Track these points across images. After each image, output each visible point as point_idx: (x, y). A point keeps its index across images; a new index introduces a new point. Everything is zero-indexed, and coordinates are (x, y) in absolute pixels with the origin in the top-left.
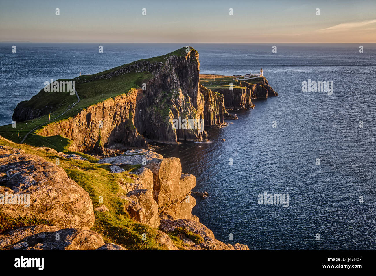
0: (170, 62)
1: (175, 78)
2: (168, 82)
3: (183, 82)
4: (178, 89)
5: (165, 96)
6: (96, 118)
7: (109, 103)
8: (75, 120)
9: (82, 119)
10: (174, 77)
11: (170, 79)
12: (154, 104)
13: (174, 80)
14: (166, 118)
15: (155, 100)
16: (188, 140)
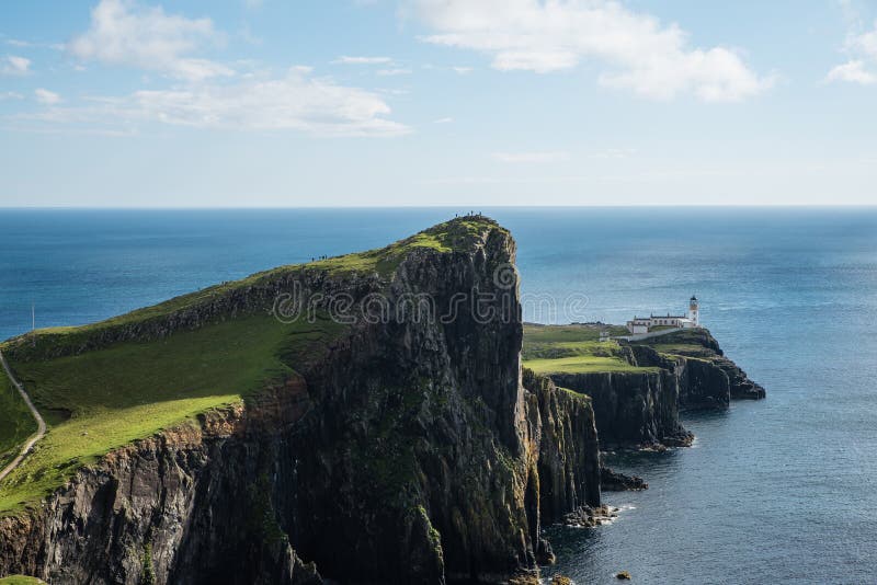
0: (409, 277)
1: (430, 336)
2: (405, 348)
3: (461, 351)
4: (442, 375)
5: (393, 402)
6: (135, 499)
8: (53, 508)
9: (80, 506)
10: (425, 330)
11: (412, 337)
12: (348, 435)
13: (428, 343)
14: (400, 490)
15: (353, 421)
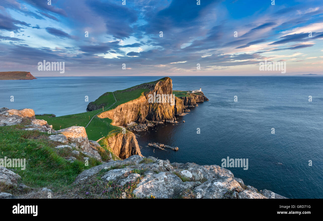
6: (124, 110)
7: (130, 103)
8: (115, 110)
9: (118, 110)
10: (160, 91)
14: (157, 110)
16: (167, 121)
